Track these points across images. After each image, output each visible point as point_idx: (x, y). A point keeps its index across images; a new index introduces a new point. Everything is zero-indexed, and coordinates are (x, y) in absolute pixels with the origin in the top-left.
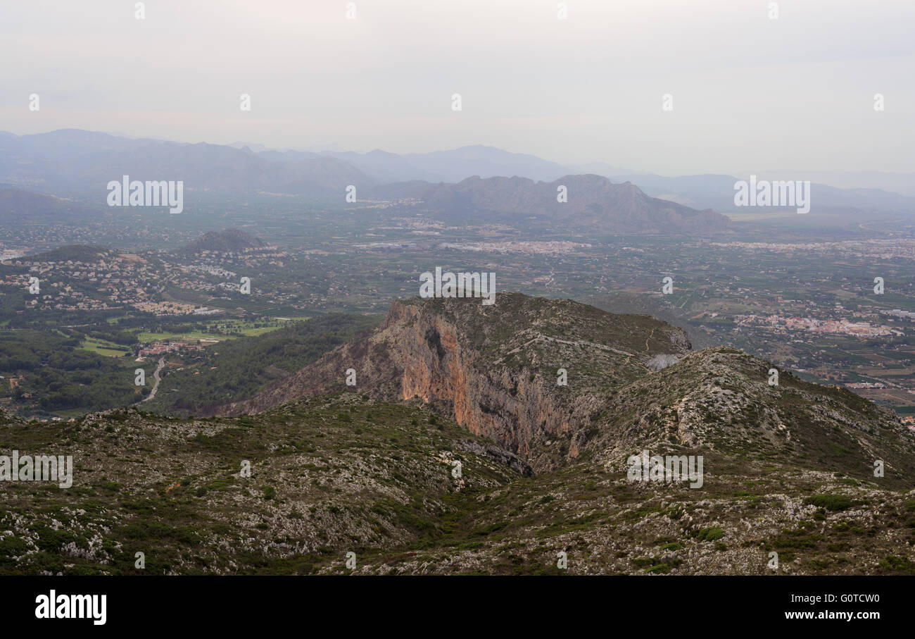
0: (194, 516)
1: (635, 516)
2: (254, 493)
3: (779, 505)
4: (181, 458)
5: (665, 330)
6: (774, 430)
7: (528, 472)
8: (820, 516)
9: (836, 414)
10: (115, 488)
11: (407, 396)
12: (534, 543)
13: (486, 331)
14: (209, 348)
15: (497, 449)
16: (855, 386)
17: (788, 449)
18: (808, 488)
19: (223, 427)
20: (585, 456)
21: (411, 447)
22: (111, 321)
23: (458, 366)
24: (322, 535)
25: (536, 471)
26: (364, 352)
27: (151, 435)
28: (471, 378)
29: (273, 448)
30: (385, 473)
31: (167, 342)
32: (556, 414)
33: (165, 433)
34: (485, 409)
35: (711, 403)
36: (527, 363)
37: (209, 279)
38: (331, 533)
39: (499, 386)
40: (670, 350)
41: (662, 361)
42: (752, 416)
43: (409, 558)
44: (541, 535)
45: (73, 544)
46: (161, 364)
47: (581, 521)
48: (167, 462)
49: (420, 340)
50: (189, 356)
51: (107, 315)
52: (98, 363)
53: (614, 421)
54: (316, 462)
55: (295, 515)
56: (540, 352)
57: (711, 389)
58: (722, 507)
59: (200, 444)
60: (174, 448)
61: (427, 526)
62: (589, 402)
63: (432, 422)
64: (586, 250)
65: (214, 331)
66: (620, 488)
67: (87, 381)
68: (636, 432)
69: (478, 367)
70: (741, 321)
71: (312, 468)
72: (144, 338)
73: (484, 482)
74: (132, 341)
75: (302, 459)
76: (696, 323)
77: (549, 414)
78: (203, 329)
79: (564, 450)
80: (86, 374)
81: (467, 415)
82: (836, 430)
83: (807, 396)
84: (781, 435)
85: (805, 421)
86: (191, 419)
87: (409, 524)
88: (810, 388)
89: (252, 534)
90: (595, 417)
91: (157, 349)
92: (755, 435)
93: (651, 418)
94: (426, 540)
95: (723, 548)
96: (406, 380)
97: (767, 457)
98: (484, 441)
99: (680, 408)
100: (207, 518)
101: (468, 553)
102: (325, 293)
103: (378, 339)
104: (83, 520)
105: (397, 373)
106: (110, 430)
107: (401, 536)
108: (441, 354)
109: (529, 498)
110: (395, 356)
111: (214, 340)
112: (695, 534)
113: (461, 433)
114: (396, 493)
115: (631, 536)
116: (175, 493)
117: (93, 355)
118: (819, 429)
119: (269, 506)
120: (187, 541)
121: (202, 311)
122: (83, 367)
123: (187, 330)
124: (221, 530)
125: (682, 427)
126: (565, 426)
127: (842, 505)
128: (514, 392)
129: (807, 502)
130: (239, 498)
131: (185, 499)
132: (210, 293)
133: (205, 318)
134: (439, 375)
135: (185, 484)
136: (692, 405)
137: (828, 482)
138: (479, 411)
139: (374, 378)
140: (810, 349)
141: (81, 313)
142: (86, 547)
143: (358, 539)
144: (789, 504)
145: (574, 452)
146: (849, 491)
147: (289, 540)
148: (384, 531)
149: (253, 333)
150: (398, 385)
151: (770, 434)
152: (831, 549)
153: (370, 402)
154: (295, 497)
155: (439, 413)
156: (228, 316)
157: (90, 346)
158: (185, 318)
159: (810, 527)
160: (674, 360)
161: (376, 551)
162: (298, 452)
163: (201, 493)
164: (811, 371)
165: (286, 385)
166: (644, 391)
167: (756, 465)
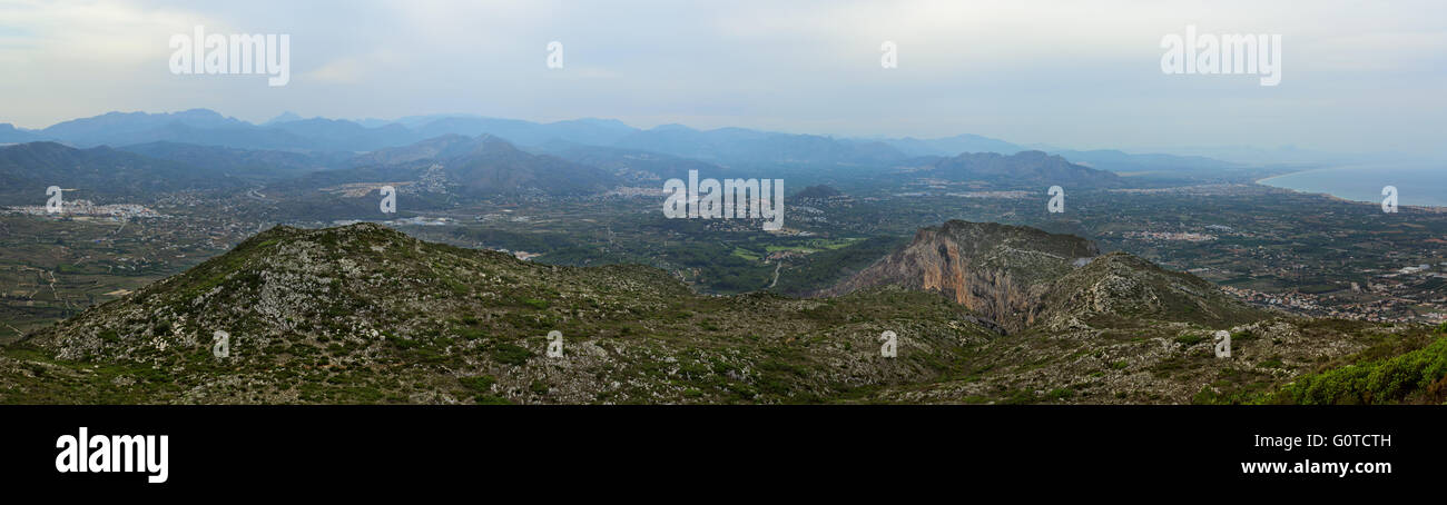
0: (803, 359)
1: (1073, 358)
2: (838, 346)
3: (1159, 344)
4: (795, 323)
5: (1083, 243)
6: (1151, 299)
7: (1004, 333)
8: (1183, 349)
9: (1185, 288)
10: (756, 339)
11: (927, 287)
12: (1012, 377)
13: (975, 246)
14: (808, 256)
15: (984, 319)
16: (1193, 271)
17: (1159, 310)
18: (1173, 333)
19: (818, 304)
20: (1038, 321)
21: (932, 318)
22: (751, 238)
23: (959, 268)
24: (880, 373)
25: (1009, 332)
26: (901, 259)
27: (777, 308)
28: (967, 275)
29: (849, 317)
30: (917, 335)
31: (783, 252)
32: (1019, 297)
33: (785, 307)
34: (976, 295)
35: (1113, 286)
36: (1001, 265)
37: (809, 215)
38: (886, 372)
39: (984, 280)
40: (1086, 255)
41: (1082, 262)
42: (1137, 292)
43: (936, 388)
44: (1016, 371)
45: (733, 371)
46: (780, 266)
47: (1041, 362)
48: (786, 325)
49: (936, 252)
50: (796, 260)
51: (749, 235)
52: (743, 263)
53: (1055, 300)
54: (875, 327)
55: (863, 360)
56: (1008, 258)
57: (1113, 277)
58: (1126, 348)
59: (805, 314)
60: (790, 316)
61: (944, 368)
62: (1039, 288)
63: (945, 303)
64: (1034, 196)
65: (811, 246)
66: (1062, 340)
67: (737, 274)
68: (1069, 305)
69: (971, 268)
70: (1127, 235)
71: (872, 330)
72: (770, 249)
73: (977, 340)
74: (763, 251)
75: (866, 325)
76: (1101, 238)
77: (1015, 296)
78: (804, 245)
79: (1025, 319)
80: (736, 270)
81: (964, 298)
82: (1186, 297)
83: (1168, 279)
84: (1154, 302)
85: (1168, 292)
86: (799, 299)
87: (933, 366)
88: (1170, 273)
89: (838, 372)
90: (1043, 297)
91: (777, 256)
92: (1139, 304)
93: (1078, 297)
94: (944, 376)
95: (1128, 374)
96: (926, 277)
97: (1147, 316)
98: (976, 314)
99: (1095, 290)
100: (810, 360)
101: (972, 384)
102: (877, 223)
103: (909, 252)
104: (739, 357)
105: (921, 272)
106: (753, 303)
107: (928, 374)
108: (948, 260)
109: (1007, 349)
110: (920, 262)
111: (810, 251)
112: (1110, 366)
113: (962, 308)
114: (924, 347)
115: (1072, 370)
116: (791, 344)
117: (740, 258)
118: (1175, 298)
119: (848, 354)
120: (798, 374)
121: (803, 234)
122: (735, 266)
123: (796, 245)
124: (820, 369)
125: (1096, 301)
126: (1025, 304)
127: (1195, 341)
128: (993, 283)
129: (1175, 341)
130: (829, 348)
131: (797, 347)
132: (809, 223)
133: (805, 238)
134: (947, 273)
135: (797, 338)
136: (1102, 287)
137: (1184, 328)
138: (972, 295)
139: (907, 275)
140: (1168, 250)
141: (734, 233)
142: (741, 374)
143: (902, 376)
144: (1165, 343)
145: (1031, 320)
146: (1196, 332)
147: (860, 376)
148: (918, 371)
149: (835, 247)
150: (922, 280)
151: (1148, 303)
152: (1190, 368)
153: (906, 290)
154: (863, 349)
155: (948, 295)
156: (818, 237)
157: (739, 253)
158: (793, 238)
159: (1178, 356)
160: (1089, 261)
161: (913, 383)
162: (864, 321)
163: (807, 344)
164: (1168, 263)
165: (853, 280)
166: (1072, 280)
167: (1142, 322)
